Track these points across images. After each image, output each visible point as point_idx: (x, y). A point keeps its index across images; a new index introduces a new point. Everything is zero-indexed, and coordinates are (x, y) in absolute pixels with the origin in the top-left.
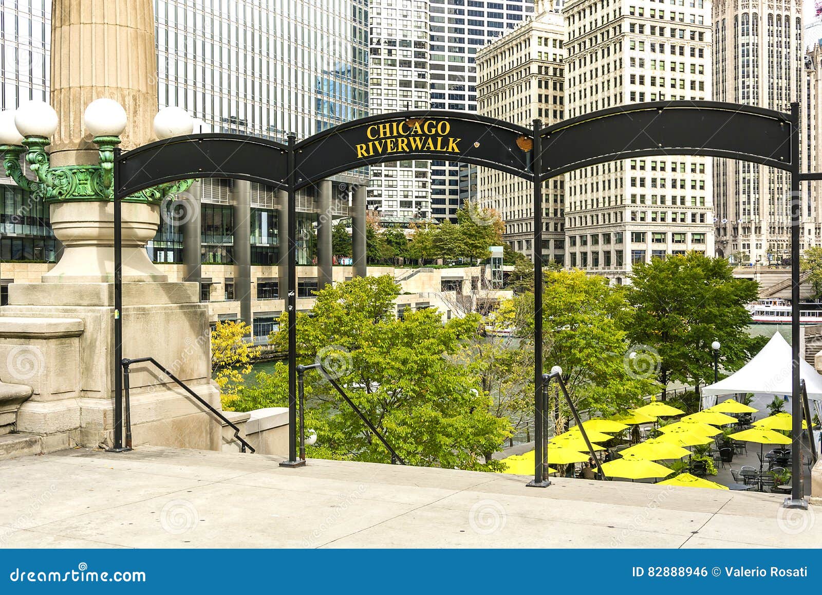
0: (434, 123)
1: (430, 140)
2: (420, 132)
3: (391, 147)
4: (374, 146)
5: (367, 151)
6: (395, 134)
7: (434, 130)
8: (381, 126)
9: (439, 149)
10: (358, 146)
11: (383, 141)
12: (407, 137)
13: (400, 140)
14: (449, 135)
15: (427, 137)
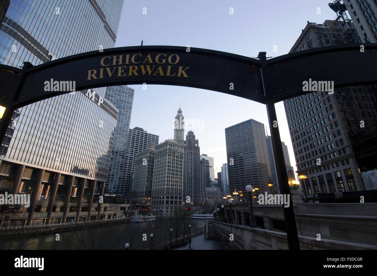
0: (165, 55)
1: (160, 68)
2: (151, 62)
3: (122, 72)
4: (105, 72)
5: (98, 75)
6: (127, 62)
7: (164, 61)
8: (115, 57)
9: (168, 74)
10: (90, 72)
11: (115, 68)
12: (139, 66)
13: (131, 67)
14: (180, 64)
15: (157, 65)
